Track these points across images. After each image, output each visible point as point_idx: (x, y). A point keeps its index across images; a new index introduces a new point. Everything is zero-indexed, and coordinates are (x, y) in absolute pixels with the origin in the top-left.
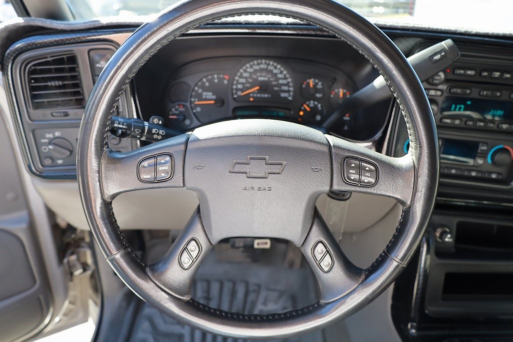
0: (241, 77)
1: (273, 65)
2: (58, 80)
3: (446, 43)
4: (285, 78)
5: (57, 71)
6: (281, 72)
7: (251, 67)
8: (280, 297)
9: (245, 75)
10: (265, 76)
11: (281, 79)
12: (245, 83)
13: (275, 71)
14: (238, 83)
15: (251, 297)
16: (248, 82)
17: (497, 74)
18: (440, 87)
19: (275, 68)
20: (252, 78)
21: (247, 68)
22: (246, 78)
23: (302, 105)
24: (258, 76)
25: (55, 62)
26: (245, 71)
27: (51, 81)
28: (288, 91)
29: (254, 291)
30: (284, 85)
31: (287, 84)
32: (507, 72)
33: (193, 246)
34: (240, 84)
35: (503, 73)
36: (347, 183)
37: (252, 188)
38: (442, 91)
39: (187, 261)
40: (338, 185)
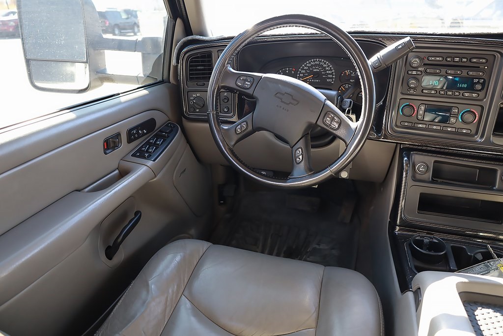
0: (303, 69)
1: (323, 62)
2: (202, 66)
4: (330, 70)
5: (202, 61)
6: (328, 66)
7: (310, 63)
9: (305, 68)
10: (318, 69)
11: (328, 70)
12: (305, 73)
13: (324, 65)
14: (300, 73)
17: (457, 59)
18: (420, 69)
19: (325, 63)
20: (310, 70)
23: (340, 87)
24: (313, 69)
25: (202, 57)
26: (306, 66)
27: (199, 66)
28: (332, 78)
30: (330, 74)
31: (332, 74)
32: (464, 58)
33: (244, 125)
34: (302, 73)
35: (461, 58)
36: (324, 123)
37: (281, 107)
38: (421, 71)
39: (239, 130)
40: (320, 123)
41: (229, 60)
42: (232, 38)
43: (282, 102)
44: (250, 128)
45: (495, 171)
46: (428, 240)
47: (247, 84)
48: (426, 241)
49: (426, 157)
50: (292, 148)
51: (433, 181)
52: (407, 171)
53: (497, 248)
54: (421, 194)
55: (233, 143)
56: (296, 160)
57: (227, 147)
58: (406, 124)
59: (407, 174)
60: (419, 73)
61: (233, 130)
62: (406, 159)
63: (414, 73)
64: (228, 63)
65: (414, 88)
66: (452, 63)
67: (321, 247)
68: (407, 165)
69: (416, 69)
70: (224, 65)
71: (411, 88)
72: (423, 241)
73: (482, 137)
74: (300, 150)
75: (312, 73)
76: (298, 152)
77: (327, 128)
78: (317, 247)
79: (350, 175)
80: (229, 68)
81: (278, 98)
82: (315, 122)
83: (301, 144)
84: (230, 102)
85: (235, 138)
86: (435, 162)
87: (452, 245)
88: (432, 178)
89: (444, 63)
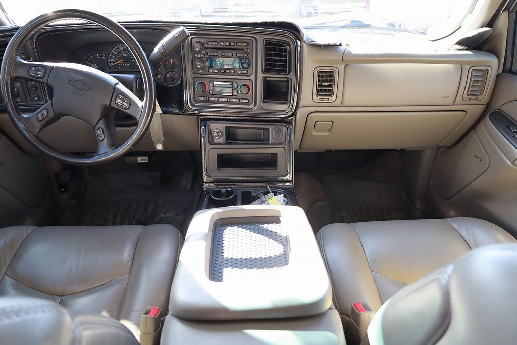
0: (112, 54)
3: (181, 28)
7: (118, 48)
10: (127, 54)
12: (115, 58)
16: (117, 58)
17: (227, 44)
18: (203, 52)
20: (119, 55)
21: (116, 49)
22: (115, 55)
24: (123, 54)
26: (115, 51)
32: (232, 42)
33: (45, 112)
34: (112, 58)
35: (230, 43)
36: (117, 105)
37: (75, 93)
38: (204, 54)
39: (40, 117)
40: (113, 104)
41: (17, 52)
42: (17, 29)
43: (75, 88)
44: (52, 115)
45: (268, 129)
46: (224, 190)
47: (39, 74)
48: (223, 191)
49: (219, 125)
50: (94, 128)
51: (227, 143)
52: (204, 137)
53: (273, 187)
54: (218, 155)
55: (38, 130)
56: (99, 139)
57: (31, 134)
58: (202, 98)
59: (204, 140)
60: (202, 56)
61: (35, 118)
62: (203, 128)
63: (199, 55)
64: (16, 55)
65: (202, 68)
66: (225, 47)
67: (168, 215)
68: (204, 132)
69: (199, 52)
70: (13, 57)
71: (199, 69)
72: (221, 191)
73: (255, 105)
74: (101, 129)
75: (121, 57)
76: (99, 132)
77: (120, 108)
78: (164, 215)
79: (164, 146)
80: (18, 59)
81: (71, 85)
82: (108, 104)
83: (101, 124)
84: (39, 90)
85: (38, 126)
86: (227, 128)
87: (243, 191)
88: (226, 141)
89: (219, 46)
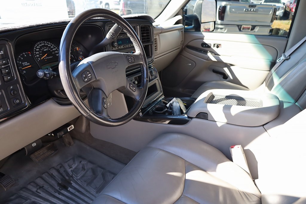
1: (46, 43)
4: (54, 48)
6: (52, 46)
8: (74, 161)
9: (37, 50)
10: (46, 49)
12: (39, 54)
13: (49, 45)
14: (36, 55)
15: (62, 170)
19: (48, 44)
20: (41, 51)
21: (36, 46)
22: (38, 51)
24: (43, 49)
26: (36, 48)
29: (61, 167)
30: (55, 50)
31: (57, 50)
39: (105, 105)
